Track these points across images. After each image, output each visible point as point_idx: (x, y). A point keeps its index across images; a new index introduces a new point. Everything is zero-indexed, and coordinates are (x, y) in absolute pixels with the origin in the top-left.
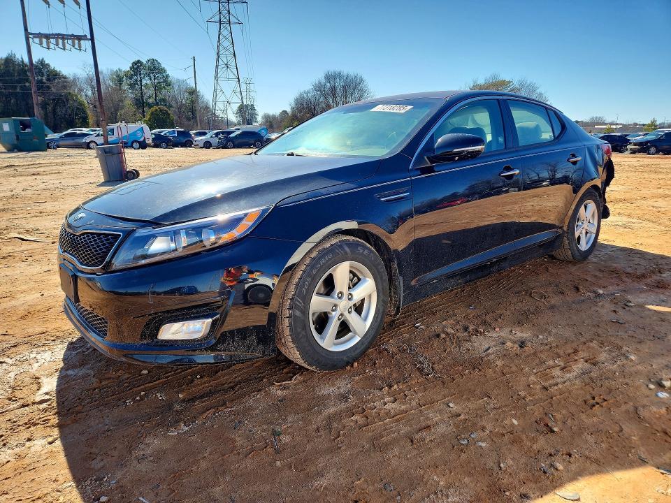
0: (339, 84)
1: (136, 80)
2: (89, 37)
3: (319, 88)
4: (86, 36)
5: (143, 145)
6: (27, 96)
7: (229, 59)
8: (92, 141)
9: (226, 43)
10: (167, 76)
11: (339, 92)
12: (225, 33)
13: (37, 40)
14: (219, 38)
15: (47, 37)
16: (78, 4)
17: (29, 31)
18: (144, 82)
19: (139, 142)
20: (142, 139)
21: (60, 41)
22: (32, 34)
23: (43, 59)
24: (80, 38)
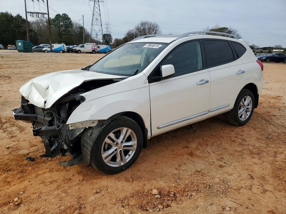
0: (147, 27)
1: (57, 23)
2: (47, 13)
3: (138, 29)
4: (46, 13)
5: (64, 52)
6: (25, 33)
7: (98, 16)
8: (46, 50)
9: (97, 10)
10: (71, 21)
11: (147, 31)
12: (97, 5)
13: (30, 14)
14: (94, 8)
15: (33, 13)
16: (44, 1)
17: (27, 11)
18: (61, 24)
19: (62, 51)
20: (63, 50)
21: (37, 14)
22: (27, 12)
23: (19, 14)
24: (44, 14)
